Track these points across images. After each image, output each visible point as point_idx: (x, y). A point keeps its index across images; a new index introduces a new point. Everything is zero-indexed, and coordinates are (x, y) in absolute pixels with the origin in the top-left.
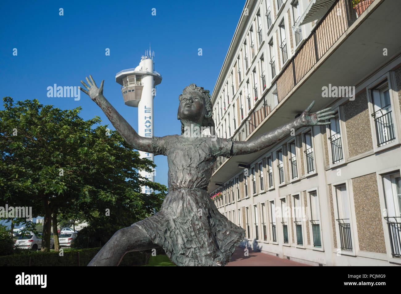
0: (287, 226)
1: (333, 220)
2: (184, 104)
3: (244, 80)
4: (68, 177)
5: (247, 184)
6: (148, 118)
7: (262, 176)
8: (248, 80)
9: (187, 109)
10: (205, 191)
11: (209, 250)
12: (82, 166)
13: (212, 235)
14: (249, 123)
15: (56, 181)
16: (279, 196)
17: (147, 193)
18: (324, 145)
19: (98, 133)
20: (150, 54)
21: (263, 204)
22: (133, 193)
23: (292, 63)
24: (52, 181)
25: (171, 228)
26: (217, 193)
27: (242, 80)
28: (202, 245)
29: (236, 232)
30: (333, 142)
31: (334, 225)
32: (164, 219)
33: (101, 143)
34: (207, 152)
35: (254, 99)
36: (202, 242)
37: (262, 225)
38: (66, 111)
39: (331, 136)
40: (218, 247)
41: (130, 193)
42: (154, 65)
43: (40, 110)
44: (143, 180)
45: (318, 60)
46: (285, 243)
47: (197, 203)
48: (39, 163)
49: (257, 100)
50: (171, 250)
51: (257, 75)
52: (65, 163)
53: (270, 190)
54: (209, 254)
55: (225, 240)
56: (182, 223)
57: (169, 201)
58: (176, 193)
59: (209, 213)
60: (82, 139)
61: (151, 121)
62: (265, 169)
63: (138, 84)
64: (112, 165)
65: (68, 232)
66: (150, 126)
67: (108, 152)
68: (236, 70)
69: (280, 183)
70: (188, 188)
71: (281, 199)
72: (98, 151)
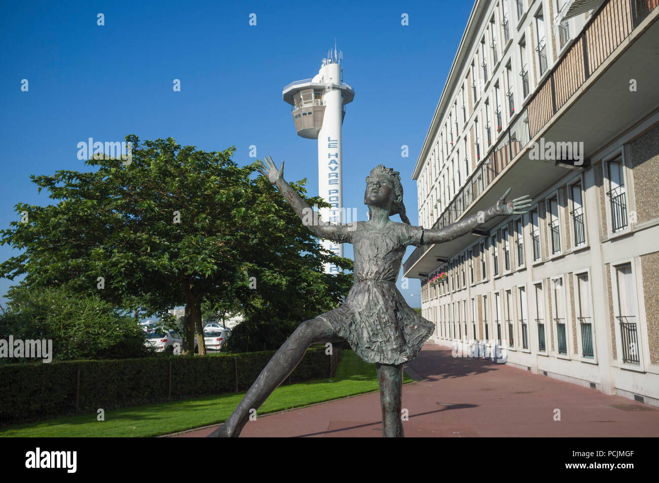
0: (543, 325)
1: (612, 318)
2: (371, 189)
3: (481, 99)
4: (218, 251)
5: (485, 260)
6: (333, 155)
7: (508, 249)
8: (488, 99)
9: (374, 194)
10: (392, 283)
11: (396, 344)
12: (239, 234)
13: (400, 329)
14: (488, 167)
15: (202, 257)
16: (533, 280)
17: (333, 271)
18: (600, 203)
19: (261, 185)
20: (336, 56)
21: (509, 292)
22: (311, 273)
23: (550, 79)
24: (198, 258)
25: (356, 320)
26: (440, 273)
27: (478, 100)
28: (389, 339)
29: (424, 327)
30: (613, 199)
31: (613, 325)
32: (349, 312)
33: (265, 200)
34: (395, 242)
35: (496, 130)
36: (389, 335)
37: (507, 324)
38: (214, 153)
39: (611, 191)
40: (405, 342)
41: (307, 273)
42: (342, 74)
43: (176, 153)
44: (327, 254)
45: (588, 76)
46: (540, 351)
47: (384, 296)
48: (177, 230)
49: (500, 131)
50: (356, 343)
51: (502, 91)
52: (214, 230)
53: (520, 271)
54: (395, 349)
55: (413, 335)
56: (368, 317)
57: (354, 294)
58: (362, 285)
59: (397, 306)
60: (238, 196)
61: (338, 160)
62: (512, 237)
63: (317, 104)
64: (280, 233)
65: (216, 329)
66: (336, 168)
67: (274, 214)
68: (469, 84)
69: (535, 260)
70: (375, 279)
71: (535, 285)
72: (261, 213)
